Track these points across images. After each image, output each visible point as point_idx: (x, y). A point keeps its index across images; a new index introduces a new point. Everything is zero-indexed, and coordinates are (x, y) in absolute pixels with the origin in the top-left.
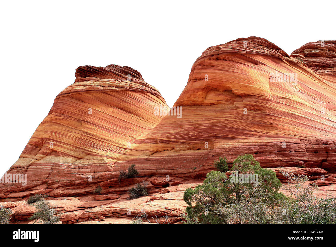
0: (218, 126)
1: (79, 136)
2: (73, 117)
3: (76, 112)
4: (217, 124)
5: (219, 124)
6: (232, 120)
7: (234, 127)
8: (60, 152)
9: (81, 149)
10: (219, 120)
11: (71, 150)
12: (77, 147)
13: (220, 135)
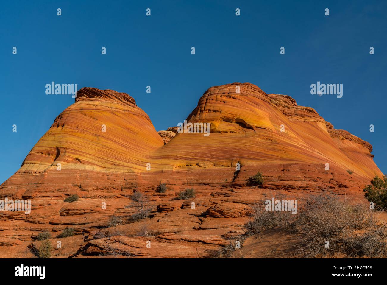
0: (238, 149)
1: (99, 148)
2: (88, 132)
3: (90, 127)
4: (236, 148)
5: (238, 148)
6: (249, 146)
7: (254, 151)
8: (84, 160)
9: (104, 159)
10: (237, 145)
11: (95, 160)
12: (100, 158)
13: (243, 156)
